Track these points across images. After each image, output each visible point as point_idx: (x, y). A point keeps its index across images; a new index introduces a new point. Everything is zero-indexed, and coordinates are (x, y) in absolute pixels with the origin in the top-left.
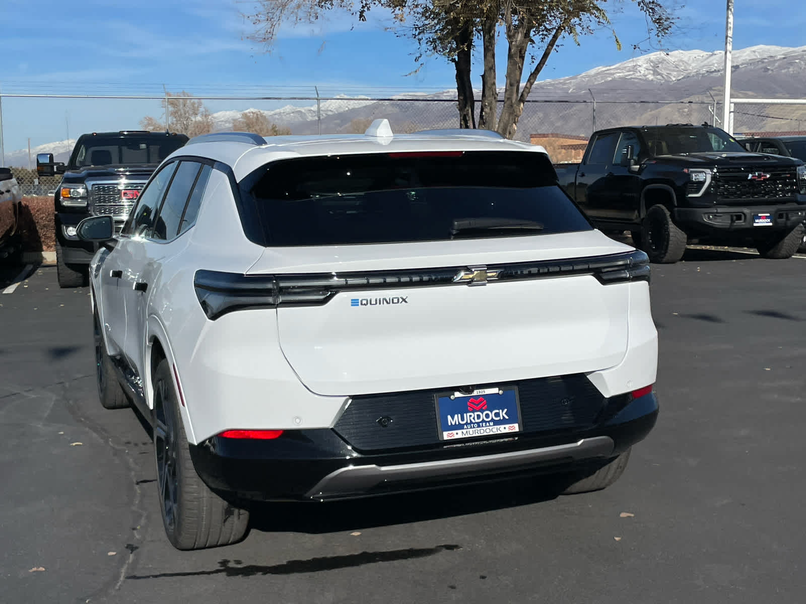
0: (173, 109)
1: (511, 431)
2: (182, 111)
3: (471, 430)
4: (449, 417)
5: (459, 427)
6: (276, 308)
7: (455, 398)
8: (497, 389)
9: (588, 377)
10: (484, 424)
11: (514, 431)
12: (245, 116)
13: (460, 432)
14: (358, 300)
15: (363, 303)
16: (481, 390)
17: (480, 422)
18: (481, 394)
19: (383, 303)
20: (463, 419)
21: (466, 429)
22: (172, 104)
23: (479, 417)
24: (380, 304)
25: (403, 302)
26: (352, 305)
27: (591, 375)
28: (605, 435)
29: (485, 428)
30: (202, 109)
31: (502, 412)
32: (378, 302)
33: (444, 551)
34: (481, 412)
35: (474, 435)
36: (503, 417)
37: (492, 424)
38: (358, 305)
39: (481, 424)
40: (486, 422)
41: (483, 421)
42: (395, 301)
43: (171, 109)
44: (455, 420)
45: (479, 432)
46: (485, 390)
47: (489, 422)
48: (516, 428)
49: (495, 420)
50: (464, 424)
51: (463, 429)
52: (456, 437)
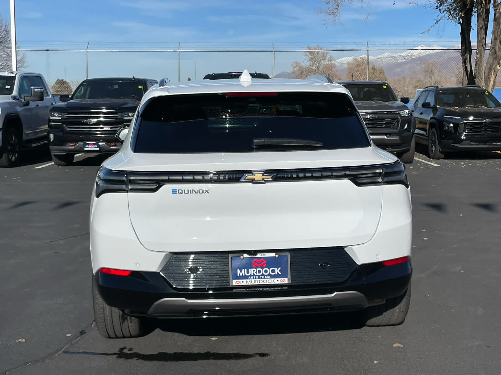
0: (311, 56)
1: (282, 283)
2: (317, 57)
3: (253, 280)
4: (238, 271)
5: (245, 277)
6: (128, 193)
7: (244, 258)
8: (275, 254)
9: (345, 249)
10: (263, 277)
11: (284, 283)
12: (355, 60)
13: (245, 281)
14: (176, 190)
15: (180, 192)
16: (262, 254)
17: (260, 275)
18: (262, 256)
19: (193, 193)
20: (248, 273)
21: (249, 279)
22: (311, 53)
23: (260, 272)
24: (191, 193)
25: (207, 193)
26: (173, 193)
27: (347, 248)
28: (356, 291)
29: (263, 280)
30: (328, 56)
31: (277, 269)
32: (190, 192)
33: (258, 357)
34: (262, 269)
35: (255, 284)
36: (277, 272)
37: (269, 277)
38: (176, 193)
39: (261, 277)
40: (265, 275)
41: (263, 275)
42: (201, 192)
43: (310, 56)
44: (242, 273)
45: (259, 282)
46: (266, 254)
47: (267, 276)
48: (286, 281)
49: (271, 275)
50: (248, 276)
51: (248, 279)
52: (242, 284)
